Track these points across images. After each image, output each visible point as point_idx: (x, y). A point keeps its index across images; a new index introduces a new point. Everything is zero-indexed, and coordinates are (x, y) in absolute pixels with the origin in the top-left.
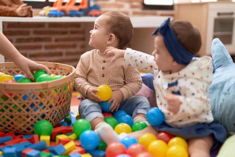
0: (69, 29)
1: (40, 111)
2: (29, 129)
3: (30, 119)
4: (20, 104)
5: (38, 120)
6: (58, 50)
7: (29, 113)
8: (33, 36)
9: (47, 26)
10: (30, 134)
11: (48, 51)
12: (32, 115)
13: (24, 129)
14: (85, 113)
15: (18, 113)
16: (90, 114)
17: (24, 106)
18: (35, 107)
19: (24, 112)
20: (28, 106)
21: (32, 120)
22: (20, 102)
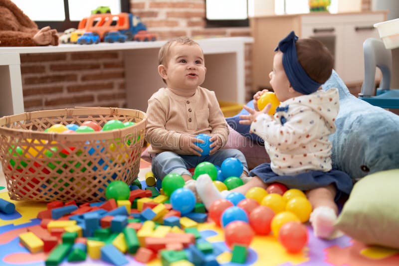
0: (101, 61)
1: (111, 169)
2: (95, 195)
3: (97, 180)
4: (84, 161)
5: (109, 181)
6: (87, 93)
7: (97, 173)
8: (49, 73)
9: (69, 57)
10: (97, 201)
11: (72, 95)
12: (100, 175)
13: (89, 195)
14: (165, 170)
15: (81, 174)
16: (173, 170)
17: (90, 164)
18: (104, 164)
19: (90, 172)
20: (96, 164)
21: (100, 182)
22: (85, 158)
